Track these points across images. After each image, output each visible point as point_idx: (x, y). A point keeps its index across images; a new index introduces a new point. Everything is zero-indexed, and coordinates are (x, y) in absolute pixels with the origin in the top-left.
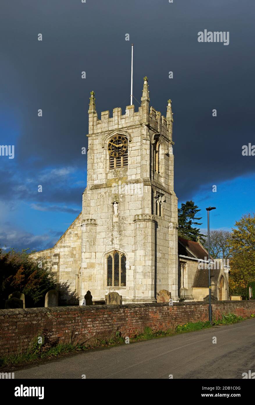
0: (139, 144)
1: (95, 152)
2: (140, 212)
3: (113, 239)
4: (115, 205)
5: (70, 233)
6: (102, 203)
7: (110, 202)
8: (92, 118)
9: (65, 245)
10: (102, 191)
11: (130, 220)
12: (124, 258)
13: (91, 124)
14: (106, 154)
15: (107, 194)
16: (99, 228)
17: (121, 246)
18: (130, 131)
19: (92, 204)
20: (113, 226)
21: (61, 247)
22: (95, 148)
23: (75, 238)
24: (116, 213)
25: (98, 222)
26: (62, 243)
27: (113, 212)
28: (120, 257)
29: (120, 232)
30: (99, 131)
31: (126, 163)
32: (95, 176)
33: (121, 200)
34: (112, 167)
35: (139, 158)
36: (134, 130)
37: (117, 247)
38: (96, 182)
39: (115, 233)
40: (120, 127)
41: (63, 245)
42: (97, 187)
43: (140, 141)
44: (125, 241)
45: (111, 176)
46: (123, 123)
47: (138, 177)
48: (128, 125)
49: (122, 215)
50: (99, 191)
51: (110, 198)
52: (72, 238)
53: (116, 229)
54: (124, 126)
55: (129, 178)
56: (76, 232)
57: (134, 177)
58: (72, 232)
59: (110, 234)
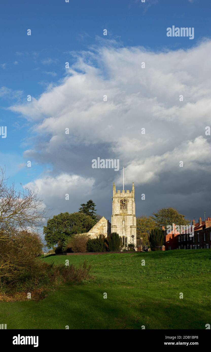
0: (131, 203)
1: (116, 203)
2: (132, 225)
3: (123, 232)
4: (124, 222)
5: (95, 227)
6: (119, 220)
7: (122, 220)
8: (114, 192)
9: (93, 232)
10: (119, 217)
11: (129, 227)
12: (126, 238)
13: (114, 194)
14: (119, 204)
15: (121, 218)
16: (117, 229)
17: (126, 235)
18: (128, 198)
19: (115, 220)
20: (123, 228)
21: (91, 232)
22: (115, 202)
23: (97, 230)
24: (124, 224)
25: (117, 226)
26: (91, 231)
27: (123, 224)
28: (125, 238)
29: (125, 230)
30: (117, 196)
31: (126, 208)
32: (115, 211)
33: (126, 220)
34: (121, 209)
35: (131, 208)
36: (129, 198)
37: (124, 235)
38: (116, 213)
39: (124, 231)
40: (125, 196)
41: (92, 231)
42: (116, 215)
43: (131, 202)
44: (127, 233)
45: (121, 212)
46: (126, 195)
47: (131, 213)
48: (127, 196)
49: (126, 225)
50: (118, 216)
51: (122, 219)
52: (96, 229)
53: (124, 229)
54: (126, 196)
55: (128, 213)
56: (98, 227)
57: (129, 213)
58: (96, 227)
59: (122, 231)
